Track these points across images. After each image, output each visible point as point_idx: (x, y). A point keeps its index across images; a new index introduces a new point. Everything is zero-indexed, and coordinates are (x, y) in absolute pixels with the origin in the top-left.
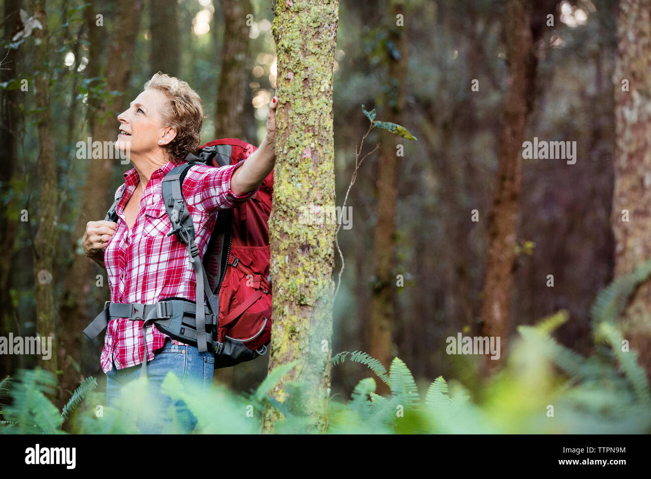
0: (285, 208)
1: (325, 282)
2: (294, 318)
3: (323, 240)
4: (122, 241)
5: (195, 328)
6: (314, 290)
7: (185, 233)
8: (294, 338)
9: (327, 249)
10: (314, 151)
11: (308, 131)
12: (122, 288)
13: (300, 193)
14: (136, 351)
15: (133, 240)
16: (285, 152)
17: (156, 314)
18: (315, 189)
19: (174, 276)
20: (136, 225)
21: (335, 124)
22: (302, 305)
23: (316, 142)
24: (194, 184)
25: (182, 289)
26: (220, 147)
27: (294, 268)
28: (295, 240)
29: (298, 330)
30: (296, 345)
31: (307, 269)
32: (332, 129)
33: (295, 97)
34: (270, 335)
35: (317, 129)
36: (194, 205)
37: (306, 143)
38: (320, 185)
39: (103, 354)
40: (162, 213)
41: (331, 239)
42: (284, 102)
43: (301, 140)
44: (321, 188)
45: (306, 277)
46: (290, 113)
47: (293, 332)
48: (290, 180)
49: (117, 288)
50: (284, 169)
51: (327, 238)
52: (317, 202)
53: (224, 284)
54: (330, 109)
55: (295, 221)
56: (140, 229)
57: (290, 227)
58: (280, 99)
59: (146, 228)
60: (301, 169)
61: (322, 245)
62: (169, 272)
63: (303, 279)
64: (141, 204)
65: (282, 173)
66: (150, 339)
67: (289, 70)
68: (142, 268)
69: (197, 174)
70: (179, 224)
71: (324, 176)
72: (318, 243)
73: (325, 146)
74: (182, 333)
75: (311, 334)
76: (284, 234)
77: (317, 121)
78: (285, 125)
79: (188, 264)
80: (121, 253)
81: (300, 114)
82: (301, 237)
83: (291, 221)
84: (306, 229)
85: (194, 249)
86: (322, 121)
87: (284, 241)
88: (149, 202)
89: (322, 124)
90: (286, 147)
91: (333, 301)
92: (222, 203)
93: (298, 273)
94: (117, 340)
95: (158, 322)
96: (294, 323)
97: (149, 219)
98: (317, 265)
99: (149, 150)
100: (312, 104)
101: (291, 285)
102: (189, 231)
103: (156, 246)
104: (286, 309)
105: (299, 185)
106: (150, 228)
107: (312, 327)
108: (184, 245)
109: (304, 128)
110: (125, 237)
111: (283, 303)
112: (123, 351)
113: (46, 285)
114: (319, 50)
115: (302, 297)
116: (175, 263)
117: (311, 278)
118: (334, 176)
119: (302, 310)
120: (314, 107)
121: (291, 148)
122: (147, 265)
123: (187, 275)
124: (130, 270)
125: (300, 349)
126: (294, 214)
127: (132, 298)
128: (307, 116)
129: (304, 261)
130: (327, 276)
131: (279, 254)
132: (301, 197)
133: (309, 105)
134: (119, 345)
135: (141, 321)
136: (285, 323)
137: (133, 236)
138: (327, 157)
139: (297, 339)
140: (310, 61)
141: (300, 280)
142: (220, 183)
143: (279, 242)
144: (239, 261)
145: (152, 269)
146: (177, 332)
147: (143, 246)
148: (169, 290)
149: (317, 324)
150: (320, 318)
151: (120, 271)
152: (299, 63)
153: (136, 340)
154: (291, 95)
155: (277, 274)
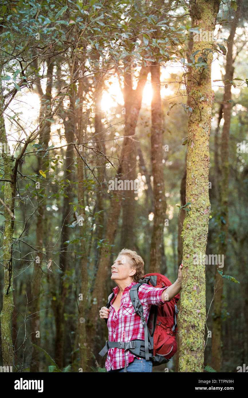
0: (185, 310)
1: (201, 341)
2: (189, 356)
3: (201, 324)
4: (114, 317)
5: (144, 351)
6: (197, 344)
7: (140, 312)
8: (188, 364)
9: (202, 327)
10: (197, 287)
11: (195, 279)
12: (115, 336)
13: (191, 304)
14: (121, 362)
15: (118, 317)
16: (186, 287)
17: (130, 346)
18: (198, 303)
19: (136, 331)
20: (119, 310)
21: (206, 276)
22: (192, 351)
23: (199, 283)
24: (143, 294)
25: (139, 336)
26: (152, 277)
27: (189, 335)
28: (189, 324)
29: (190, 361)
30: (189, 367)
31: (194, 336)
32: (205, 278)
33: (190, 264)
34: (178, 362)
35: (199, 278)
36: (144, 303)
37: (194, 283)
38: (200, 301)
39: (106, 363)
40: (130, 306)
41: (204, 323)
42: (186, 266)
43: (192, 283)
44: (200, 302)
45: (194, 339)
46: (188, 271)
47: (188, 361)
48: (187, 299)
49: (112, 336)
50: (185, 294)
51: (202, 323)
52: (198, 308)
53: (155, 332)
54: (204, 270)
55: (189, 316)
56: (121, 312)
57: (187, 318)
58: (184, 265)
59: (124, 312)
60: (192, 294)
61: (200, 326)
62: (134, 330)
63: (192, 340)
64: (121, 302)
65: (184, 296)
66: (127, 358)
67: (188, 253)
68: (123, 329)
69: (144, 290)
70: (137, 308)
71: (201, 297)
72: (199, 325)
73: (202, 285)
74: (140, 354)
75: (195, 362)
76: (185, 321)
77: (199, 275)
78: (186, 276)
79: (141, 326)
80: (114, 322)
81: (192, 272)
82: (192, 322)
83: (188, 316)
84: (194, 319)
85: (143, 318)
86: (201, 275)
87: (185, 324)
88: (124, 301)
89: (201, 276)
90: (186, 285)
91: (204, 349)
92: (156, 304)
93: (190, 337)
94: (113, 358)
95: (130, 350)
96: (188, 358)
97: (124, 308)
98: (198, 334)
99: (125, 279)
100: (197, 268)
101: (188, 342)
102: (141, 311)
103: (128, 319)
104: (185, 352)
105: (191, 301)
106: (125, 312)
107: (196, 359)
108: (140, 317)
109: (193, 277)
110: (115, 315)
111: (184, 349)
112: (115, 363)
113: (83, 324)
114: (200, 246)
115: (192, 347)
116: (136, 326)
117: (196, 339)
118: (205, 297)
119: (192, 352)
120: (198, 269)
121: (188, 285)
122: (125, 327)
123: (141, 330)
124: (118, 329)
125: (191, 369)
126: (189, 313)
127: (119, 340)
128: (195, 272)
129: (193, 332)
130: (202, 338)
131: (183, 329)
132: (192, 306)
133: (196, 268)
134: (114, 360)
135: (123, 349)
136: (185, 358)
137: (118, 315)
138: (203, 289)
139: (190, 364)
140: (196, 250)
141: (191, 340)
142: (156, 296)
143: (183, 324)
144: (161, 323)
145: (127, 329)
146: (138, 354)
147: (123, 319)
148: (134, 337)
149: (198, 358)
150: (199, 356)
151: (113, 329)
152: (192, 251)
153: (121, 358)
154: (189, 264)
155: (182, 337)
